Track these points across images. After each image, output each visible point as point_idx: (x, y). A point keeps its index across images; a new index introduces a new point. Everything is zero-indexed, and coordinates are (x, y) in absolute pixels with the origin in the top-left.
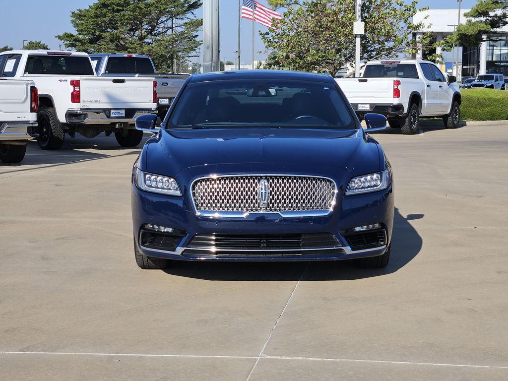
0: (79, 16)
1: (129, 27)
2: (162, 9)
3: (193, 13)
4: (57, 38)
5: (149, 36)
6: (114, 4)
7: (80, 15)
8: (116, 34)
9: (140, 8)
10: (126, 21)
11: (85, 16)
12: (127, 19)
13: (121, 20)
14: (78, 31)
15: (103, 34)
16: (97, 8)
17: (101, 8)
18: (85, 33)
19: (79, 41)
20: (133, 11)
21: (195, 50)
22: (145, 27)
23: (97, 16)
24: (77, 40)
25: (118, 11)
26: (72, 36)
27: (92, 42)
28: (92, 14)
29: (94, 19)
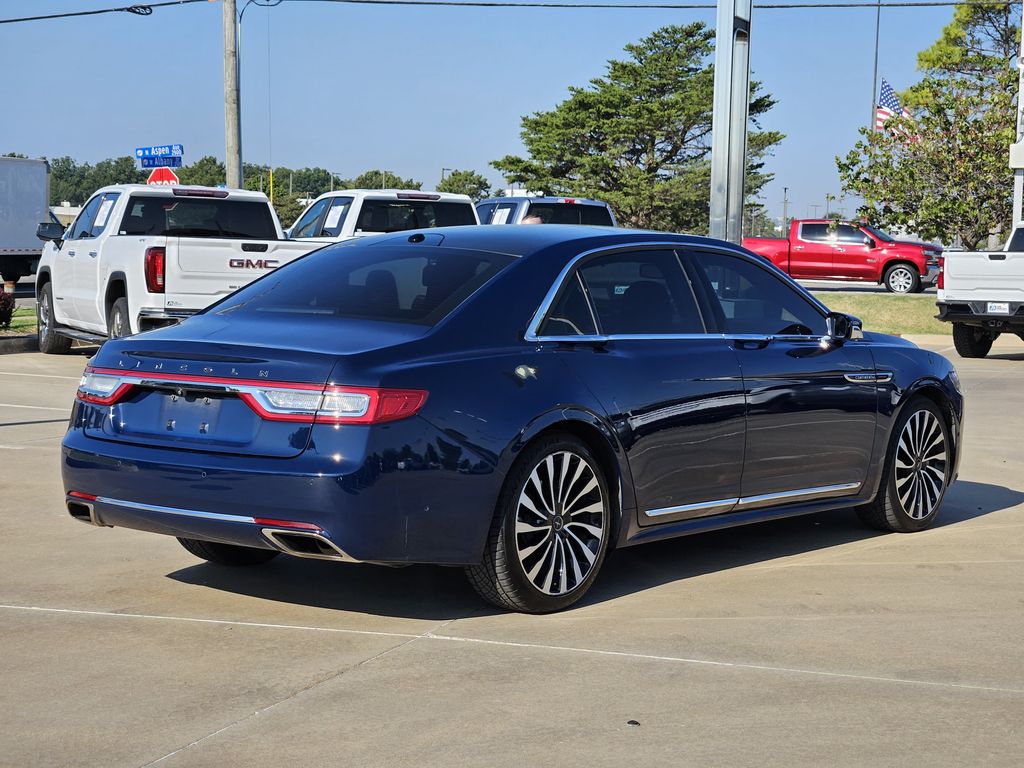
0: (536, 125)
1: (628, 146)
2: (692, 113)
3: (754, 121)
4: (493, 166)
5: (667, 164)
6: (601, 103)
7: (537, 123)
8: (603, 159)
9: (651, 112)
10: (622, 135)
11: (546, 125)
12: (624, 132)
13: (614, 133)
14: (531, 151)
15: (579, 160)
16: (570, 111)
17: (575, 109)
18: (544, 156)
19: (532, 172)
20: (638, 116)
21: (755, 193)
22: (660, 146)
23: (567, 125)
24: (526, 169)
25: (608, 116)
26: (519, 161)
27: (558, 173)
28: (559, 122)
29: (561, 131)
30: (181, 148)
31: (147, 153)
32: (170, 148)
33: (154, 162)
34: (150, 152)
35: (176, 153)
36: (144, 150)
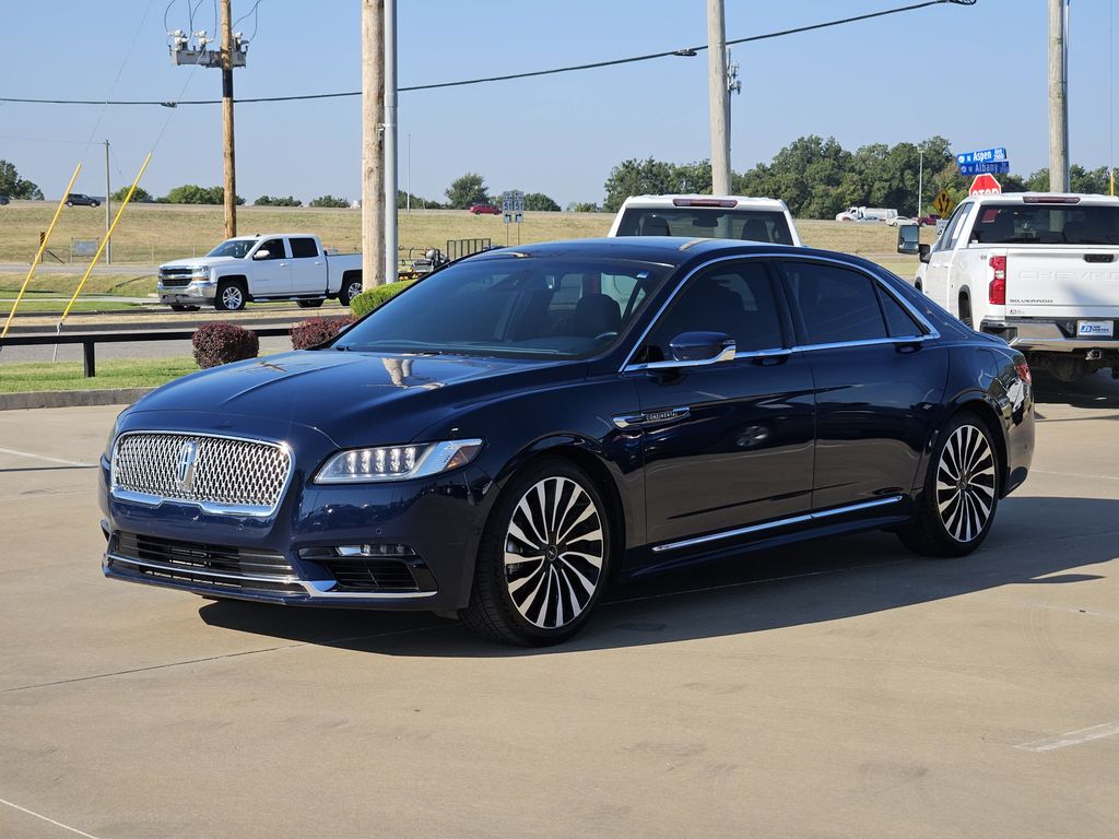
30: (1004, 152)
31: (969, 159)
32: (993, 152)
33: (974, 169)
34: (972, 158)
35: (999, 157)
36: (966, 156)
